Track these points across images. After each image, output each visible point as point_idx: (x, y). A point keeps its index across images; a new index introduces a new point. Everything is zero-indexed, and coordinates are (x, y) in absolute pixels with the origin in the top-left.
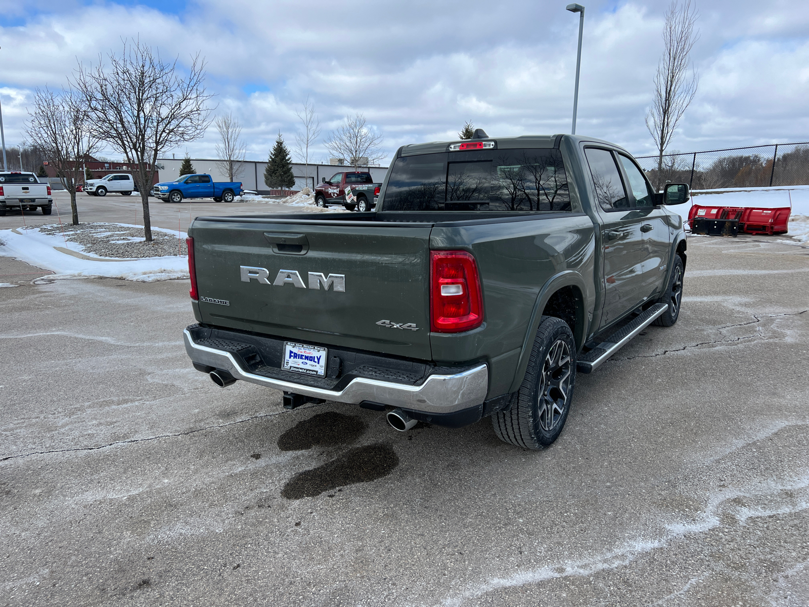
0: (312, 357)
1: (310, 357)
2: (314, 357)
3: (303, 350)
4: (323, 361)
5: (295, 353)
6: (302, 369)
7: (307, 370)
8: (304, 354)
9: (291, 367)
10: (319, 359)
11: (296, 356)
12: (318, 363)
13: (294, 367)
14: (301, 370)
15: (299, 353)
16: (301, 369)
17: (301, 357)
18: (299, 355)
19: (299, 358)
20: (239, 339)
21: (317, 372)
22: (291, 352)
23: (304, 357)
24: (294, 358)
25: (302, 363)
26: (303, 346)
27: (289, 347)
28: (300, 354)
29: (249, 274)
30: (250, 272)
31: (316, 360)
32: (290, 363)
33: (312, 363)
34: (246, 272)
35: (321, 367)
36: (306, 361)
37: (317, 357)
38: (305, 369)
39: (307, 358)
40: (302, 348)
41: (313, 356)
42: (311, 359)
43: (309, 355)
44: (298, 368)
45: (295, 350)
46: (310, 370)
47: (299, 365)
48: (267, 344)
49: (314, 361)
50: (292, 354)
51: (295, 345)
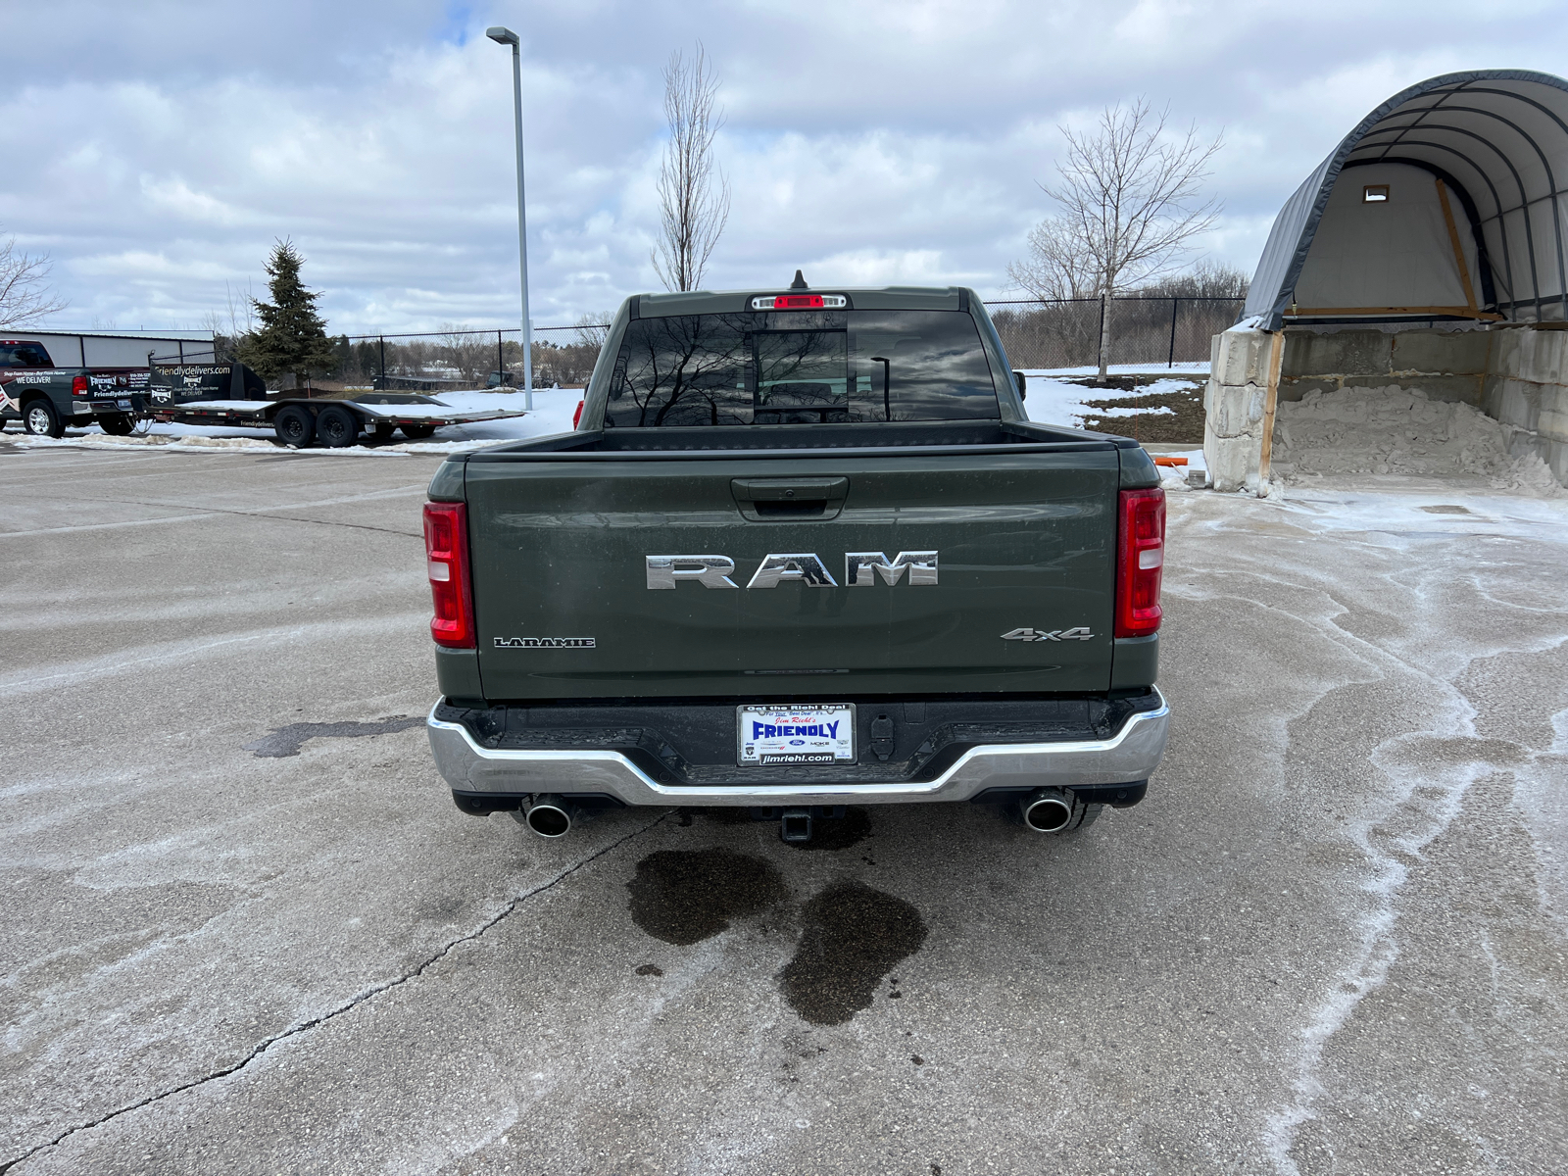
0: (815, 728)
1: (810, 727)
2: (821, 726)
3: (788, 716)
4: (846, 731)
5: (768, 727)
6: (794, 755)
7: (807, 755)
8: (795, 725)
9: (763, 756)
10: (833, 729)
11: (770, 731)
12: (834, 736)
13: (772, 755)
14: (791, 759)
15: (779, 724)
16: (790, 755)
17: (787, 731)
18: (780, 728)
19: (780, 734)
20: (599, 720)
21: (832, 754)
22: (757, 726)
23: (794, 731)
24: (767, 736)
25: (791, 743)
26: (789, 708)
27: (749, 717)
28: (783, 725)
29: (675, 572)
30: (677, 568)
31: (826, 731)
32: (754, 747)
33: (818, 738)
34: (662, 569)
35: (842, 743)
36: (801, 737)
37: (829, 725)
38: (799, 755)
39: (801, 731)
40: (787, 714)
41: (817, 724)
42: (814, 731)
43: (807, 725)
44: (784, 755)
45: (770, 719)
46: (815, 755)
47: (782, 748)
48: (687, 718)
49: (822, 734)
50: (761, 730)
51: (768, 709)
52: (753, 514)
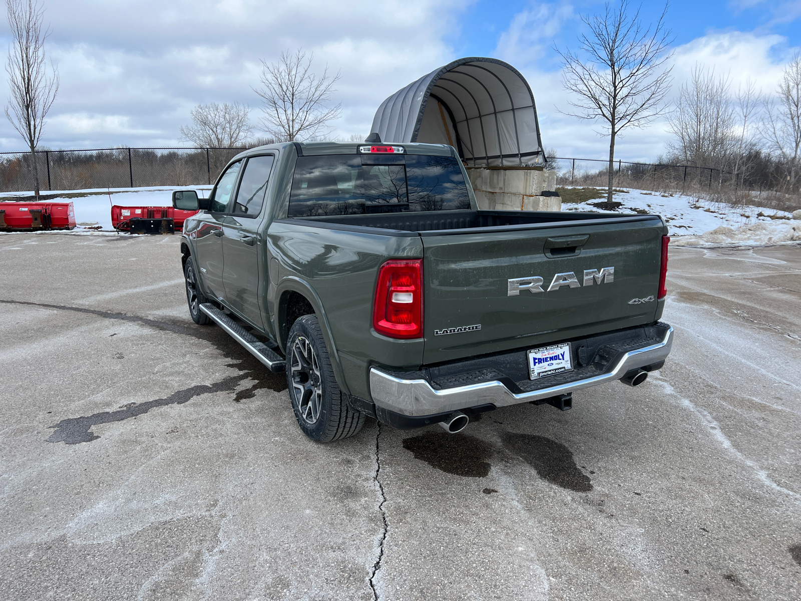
0: (556, 356)
1: (555, 356)
2: (559, 355)
3: (546, 353)
4: (567, 356)
5: (539, 359)
6: (550, 371)
7: (556, 370)
8: (549, 356)
9: (539, 374)
10: (563, 356)
11: (540, 360)
12: (563, 359)
13: (543, 372)
14: (550, 373)
15: (543, 357)
16: (549, 371)
17: (546, 360)
18: (543, 358)
19: (544, 362)
20: (470, 368)
21: (564, 368)
22: (535, 359)
23: (549, 359)
24: (539, 364)
25: (548, 365)
26: (547, 349)
27: (532, 355)
28: (544, 357)
29: (520, 287)
30: (521, 284)
31: (561, 357)
32: (536, 370)
33: (558, 361)
35: (567, 361)
36: (552, 362)
37: (561, 354)
38: (553, 370)
39: (551, 358)
40: (545, 351)
41: (557, 354)
42: (556, 358)
43: (553, 355)
44: (547, 371)
45: (539, 356)
46: (558, 369)
47: (545, 368)
48: (507, 360)
49: (559, 359)
50: (537, 361)
51: (539, 350)
52: (549, 255)
